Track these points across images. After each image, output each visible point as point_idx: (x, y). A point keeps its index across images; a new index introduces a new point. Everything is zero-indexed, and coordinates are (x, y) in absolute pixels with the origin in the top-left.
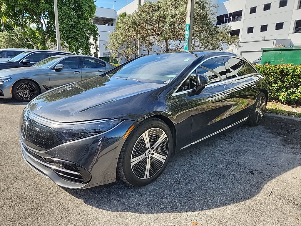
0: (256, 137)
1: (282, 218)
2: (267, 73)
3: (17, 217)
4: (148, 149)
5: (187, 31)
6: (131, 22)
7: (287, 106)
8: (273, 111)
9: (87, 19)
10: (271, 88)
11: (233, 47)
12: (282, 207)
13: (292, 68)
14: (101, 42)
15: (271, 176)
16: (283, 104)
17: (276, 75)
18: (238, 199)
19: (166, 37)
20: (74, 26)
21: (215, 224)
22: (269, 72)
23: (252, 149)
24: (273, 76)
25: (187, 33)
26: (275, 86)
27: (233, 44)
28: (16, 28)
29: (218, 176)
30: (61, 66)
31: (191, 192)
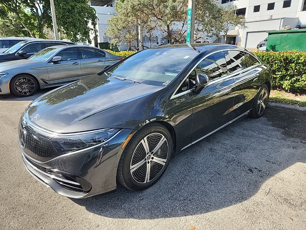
0: (258, 131)
1: (277, 219)
2: (270, 61)
3: (21, 227)
4: (147, 154)
5: (189, 16)
6: (131, 7)
7: (291, 94)
8: (276, 100)
9: (84, 2)
10: (275, 76)
11: (239, 27)
12: (278, 208)
13: (297, 56)
14: (100, 25)
15: (269, 174)
16: (287, 92)
17: (280, 63)
18: (236, 200)
19: (168, 23)
20: (71, 10)
21: (213, 227)
22: (273, 60)
23: (253, 145)
24: (277, 64)
25: (190, 18)
26: (278, 75)
27: (239, 25)
28: (10, 14)
29: (218, 176)
30: (60, 58)
31: (190, 194)
